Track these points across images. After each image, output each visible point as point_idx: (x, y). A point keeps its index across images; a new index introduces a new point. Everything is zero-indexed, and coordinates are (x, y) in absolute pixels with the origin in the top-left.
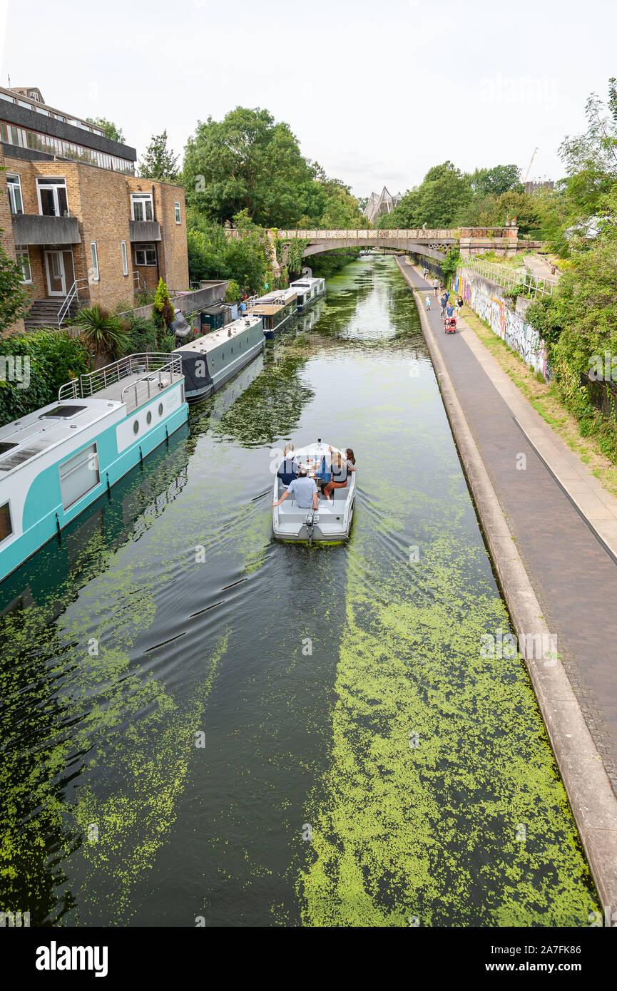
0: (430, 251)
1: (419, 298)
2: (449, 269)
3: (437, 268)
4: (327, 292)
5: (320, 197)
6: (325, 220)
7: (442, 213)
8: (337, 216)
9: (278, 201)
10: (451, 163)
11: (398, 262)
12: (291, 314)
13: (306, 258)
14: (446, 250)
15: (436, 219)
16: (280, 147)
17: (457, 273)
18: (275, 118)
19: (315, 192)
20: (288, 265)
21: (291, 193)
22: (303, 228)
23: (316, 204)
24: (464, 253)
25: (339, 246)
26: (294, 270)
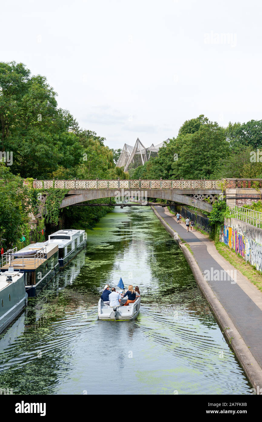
0: (196, 201)
1: (187, 250)
2: (217, 219)
3: (202, 219)
4: (87, 245)
5: (75, 148)
6: (81, 170)
7: (202, 165)
8: (95, 166)
9: (34, 151)
10: (205, 117)
11: (157, 214)
12: (52, 268)
13: (65, 209)
14: (212, 200)
15: (196, 170)
16: (36, 98)
17: (226, 224)
18: (31, 71)
19: (70, 143)
20: (44, 216)
21: (48, 142)
22: (61, 178)
23: (71, 154)
24: (231, 204)
25: (100, 196)
26: (51, 221)
